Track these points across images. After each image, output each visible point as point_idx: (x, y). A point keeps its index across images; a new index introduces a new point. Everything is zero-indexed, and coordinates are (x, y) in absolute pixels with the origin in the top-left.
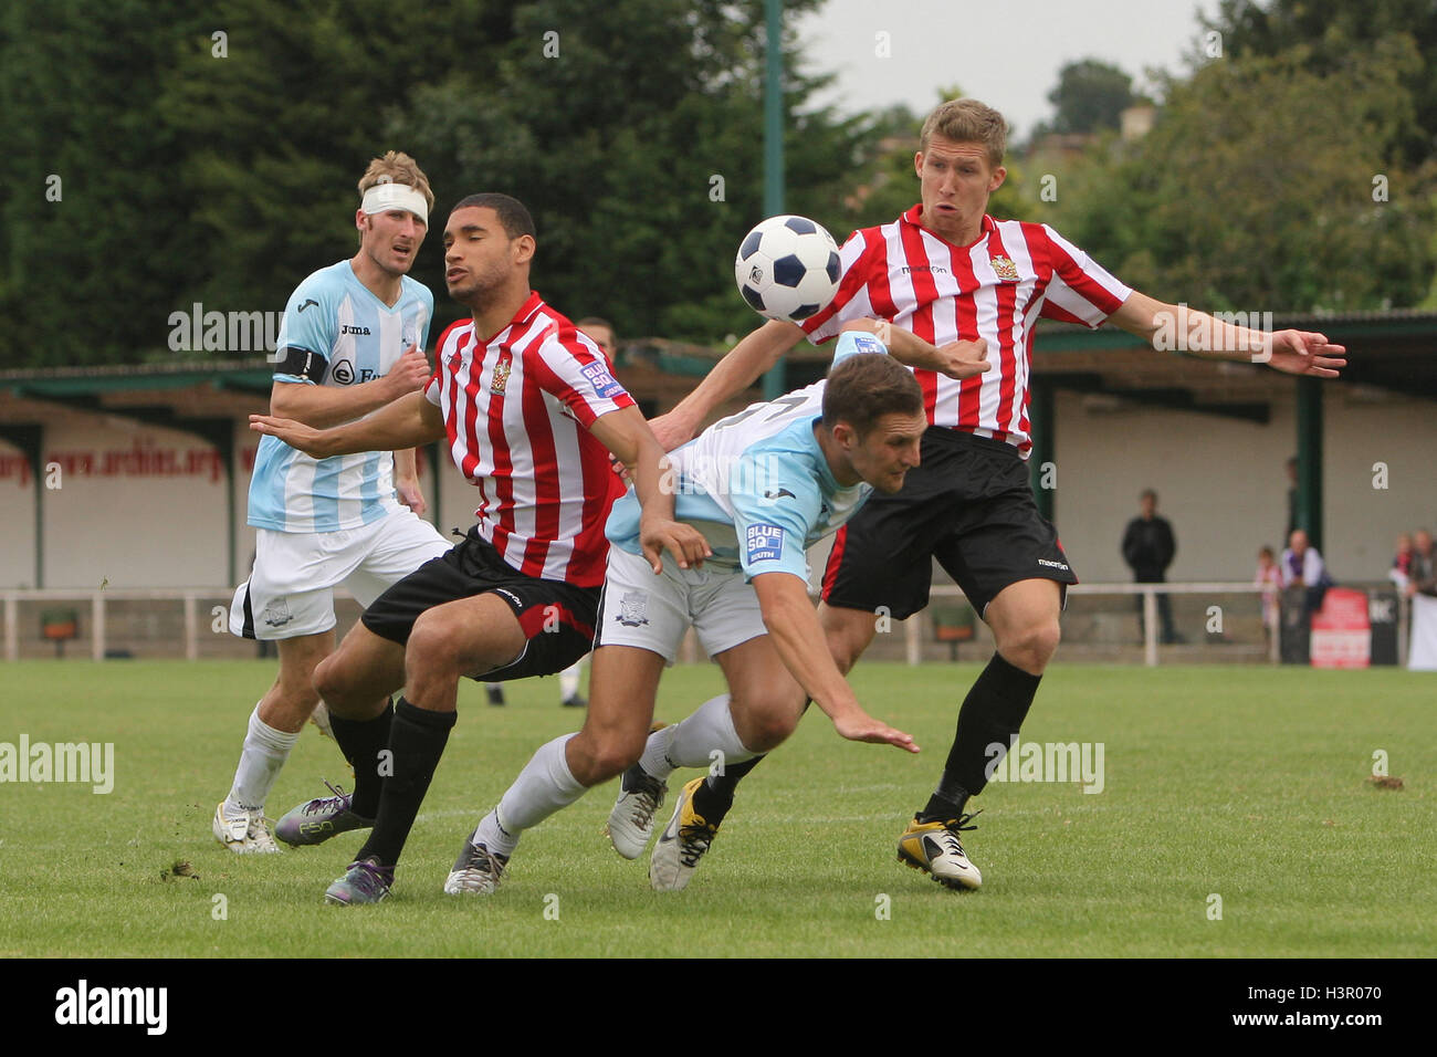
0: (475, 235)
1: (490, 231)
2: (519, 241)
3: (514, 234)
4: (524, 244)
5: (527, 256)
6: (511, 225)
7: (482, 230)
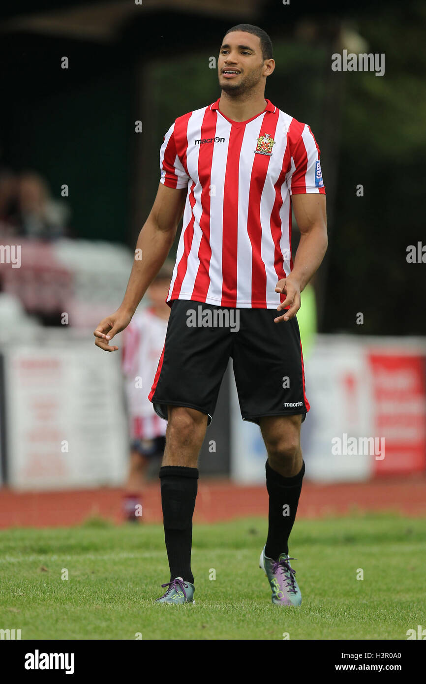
0: (246, 51)
1: (256, 52)
2: (268, 61)
3: (266, 56)
4: (269, 64)
5: (269, 72)
6: (266, 51)
7: (252, 50)
